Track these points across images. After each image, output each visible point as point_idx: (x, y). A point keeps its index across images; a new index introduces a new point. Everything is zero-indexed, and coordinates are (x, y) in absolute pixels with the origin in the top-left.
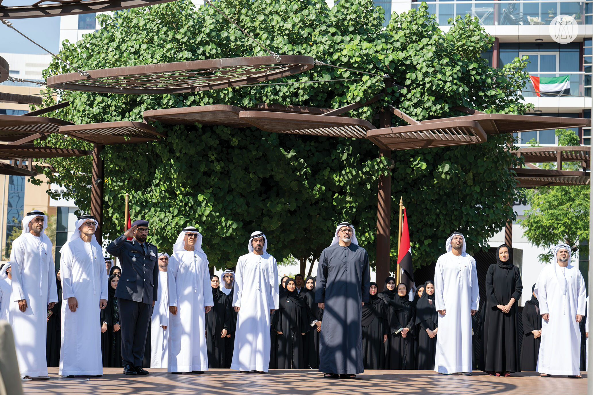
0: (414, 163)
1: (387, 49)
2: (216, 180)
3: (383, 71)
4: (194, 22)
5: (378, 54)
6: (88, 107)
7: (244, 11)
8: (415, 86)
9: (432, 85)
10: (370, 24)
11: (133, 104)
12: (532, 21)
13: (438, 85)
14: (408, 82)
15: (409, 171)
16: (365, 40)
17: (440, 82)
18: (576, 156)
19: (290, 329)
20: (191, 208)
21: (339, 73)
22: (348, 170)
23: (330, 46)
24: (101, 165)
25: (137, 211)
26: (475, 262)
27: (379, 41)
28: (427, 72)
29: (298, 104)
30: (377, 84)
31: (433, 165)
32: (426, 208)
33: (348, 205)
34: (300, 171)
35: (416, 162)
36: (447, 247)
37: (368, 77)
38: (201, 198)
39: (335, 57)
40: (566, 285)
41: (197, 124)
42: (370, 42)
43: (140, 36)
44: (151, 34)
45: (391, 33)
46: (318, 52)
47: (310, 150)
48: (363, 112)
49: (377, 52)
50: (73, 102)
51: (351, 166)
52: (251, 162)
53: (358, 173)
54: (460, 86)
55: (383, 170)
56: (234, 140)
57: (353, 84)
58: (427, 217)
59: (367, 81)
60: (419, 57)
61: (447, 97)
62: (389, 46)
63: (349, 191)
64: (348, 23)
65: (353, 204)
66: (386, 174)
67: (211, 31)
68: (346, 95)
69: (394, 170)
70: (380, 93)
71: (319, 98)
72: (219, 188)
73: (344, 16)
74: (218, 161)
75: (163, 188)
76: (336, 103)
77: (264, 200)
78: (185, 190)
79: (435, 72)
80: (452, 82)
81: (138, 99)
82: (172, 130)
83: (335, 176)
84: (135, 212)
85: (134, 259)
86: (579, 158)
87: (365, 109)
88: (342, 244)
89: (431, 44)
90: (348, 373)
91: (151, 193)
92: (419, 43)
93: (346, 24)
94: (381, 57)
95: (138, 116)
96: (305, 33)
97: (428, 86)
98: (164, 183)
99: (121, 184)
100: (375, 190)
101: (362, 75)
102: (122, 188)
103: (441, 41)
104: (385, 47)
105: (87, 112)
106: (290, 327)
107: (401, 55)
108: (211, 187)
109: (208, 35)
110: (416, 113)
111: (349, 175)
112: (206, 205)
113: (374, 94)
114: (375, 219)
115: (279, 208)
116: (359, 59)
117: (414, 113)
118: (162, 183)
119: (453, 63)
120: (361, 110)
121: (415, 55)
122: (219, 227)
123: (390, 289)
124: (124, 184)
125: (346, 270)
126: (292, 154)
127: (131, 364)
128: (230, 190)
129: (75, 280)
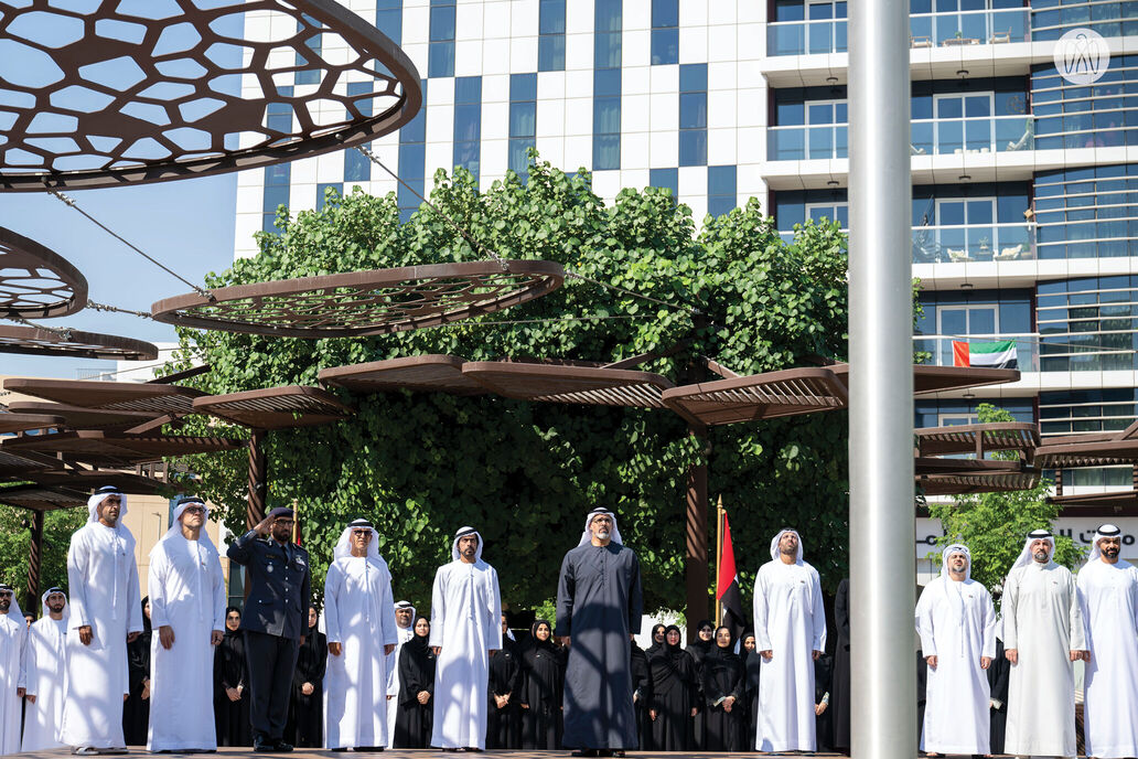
0: (743, 446)
1: (697, 271)
2: (435, 477)
3: (690, 303)
4: (399, 235)
5: (682, 278)
6: (237, 369)
7: (475, 217)
8: (740, 325)
9: (767, 323)
10: (670, 233)
11: (306, 361)
12: (955, 256)
13: (776, 322)
14: (730, 320)
15: (735, 458)
16: (661, 256)
17: (779, 318)
18: (1009, 442)
19: (541, 699)
20: (396, 521)
21: (621, 307)
22: (639, 459)
23: (607, 266)
24: (263, 462)
25: (314, 528)
26: (817, 576)
27: (685, 257)
28: (758, 303)
29: (559, 356)
30: (681, 323)
31: (773, 449)
32: (765, 517)
33: (642, 514)
34: (565, 461)
35: (746, 444)
36: (773, 552)
37: (667, 312)
38: (410, 504)
39: (615, 282)
40: (964, 609)
41: (403, 390)
42: (668, 258)
43: (317, 259)
44: (332, 255)
45: (704, 246)
46: (587, 275)
47: (581, 430)
48: (660, 367)
49: (681, 274)
50: (215, 364)
51: (644, 451)
52: (489, 449)
53: (655, 463)
54: (811, 323)
55: (693, 457)
56: (462, 414)
57: (644, 324)
58: (766, 531)
59: (664, 318)
60: (746, 280)
61: (791, 340)
62: (700, 265)
63: (642, 491)
64: (636, 231)
65: (650, 513)
66: (699, 463)
67: (424, 246)
68: (633, 341)
69: (711, 458)
70: (686, 337)
71: (592, 348)
72: (439, 489)
73: (629, 221)
74: (438, 448)
75: (353, 492)
76: (619, 354)
77: (509, 507)
78: (387, 494)
79: (771, 303)
80: (797, 317)
81: (314, 355)
82: (366, 401)
83: (620, 468)
84: (312, 530)
85: (270, 569)
86: (1013, 444)
87: (663, 361)
88: (596, 543)
89: (765, 261)
90: (611, 747)
91: (336, 501)
92: (746, 259)
93: (632, 234)
94: (686, 282)
95: (313, 380)
96: (567, 247)
97: (759, 323)
98: (356, 483)
99: (291, 488)
100: (682, 488)
101: (656, 309)
102: (292, 494)
103: (780, 255)
104: (693, 265)
105: (235, 377)
106: (541, 695)
107: (718, 278)
108: (427, 488)
109: (419, 253)
110: (743, 367)
111: (641, 466)
112: (419, 516)
113: (677, 339)
114: (684, 535)
115: (533, 519)
116: (651, 285)
117: (740, 367)
118: (351, 484)
119: (798, 290)
120: (656, 364)
121: (741, 277)
122: (440, 550)
123: (705, 639)
124: (295, 488)
125: (602, 584)
126: (551, 433)
127: (265, 735)
128: (457, 494)
129: (170, 599)
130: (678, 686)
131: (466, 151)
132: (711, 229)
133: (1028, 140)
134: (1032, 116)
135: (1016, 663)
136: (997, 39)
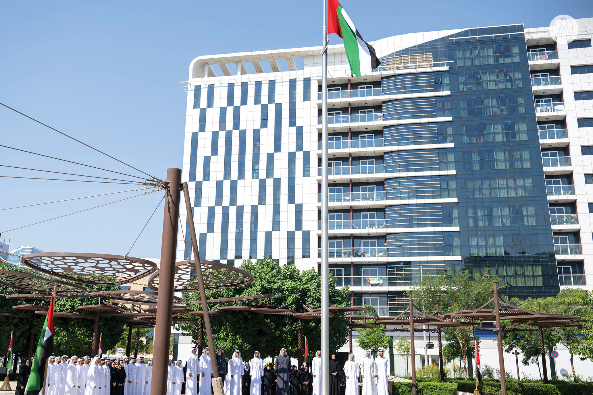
2: (243, 330)
3: (299, 292)
9: (316, 297)
10: (295, 275)
12: (366, 256)
13: (318, 297)
14: (308, 296)
15: (309, 326)
16: (293, 281)
20: (234, 340)
21: (284, 293)
23: (281, 284)
24: (202, 324)
27: (298, 281)
28: (314, 292)
30: (297, 297)
33: (288, 338)
34: (272, 327)
35: (311, 323)
36: (316, 355)
37: (294, 294)
38: (238, 337)
39: (283, 287)
42: (295, 282)
45: (302, 278)
46: (277, 286)
47: (275, 320)
48: (293, 307)
49: (297, 285)
51: (289, 325)
52: (255, 324)
53: (291, 327)
55: (300, 326)
57: (289, 297)
59: (294, 296)
62: (301, 283)
63: (288, 334)
64: (287, 275)
66: (301, 328)
68: (287, 301)
69: (304, 326)
70: (298, 300)
71: (278, 302)
72: (244, 333)
73: (286, 273)
74: (243, 324)
75: (224, 333)
76: (284, 303)
78: (232, 334)
83: (283, 328)
85: (220, 360)
87: (293, 305)
88: (282, 355)
91: (220, 335)
94: (298, 287)
95: (216, 309)
96: (273, 279)
97: (314, 297)
100: (297, 333)
101: (292, 294)
106: (268, 382)
107: (305, 286)
108: (241, 333)
110: (311, 307)
111: (288, 328)
112: (239, 339)
113: (296, 300)
114: (298, 343)
115: (264, 340)
116: (291, 288)
118: (224, 331)
121: (310, 286)
123: (302, 368)
125: (284, 364)
126: (269, 321)
128: (248, 334)
129: (204, 367)
130: (297, 379)
131: (239, 225)
132: (304, 274)
133: (385, 226)
134: (386, 219)
135: (363, 378)
136: (377, 199)
